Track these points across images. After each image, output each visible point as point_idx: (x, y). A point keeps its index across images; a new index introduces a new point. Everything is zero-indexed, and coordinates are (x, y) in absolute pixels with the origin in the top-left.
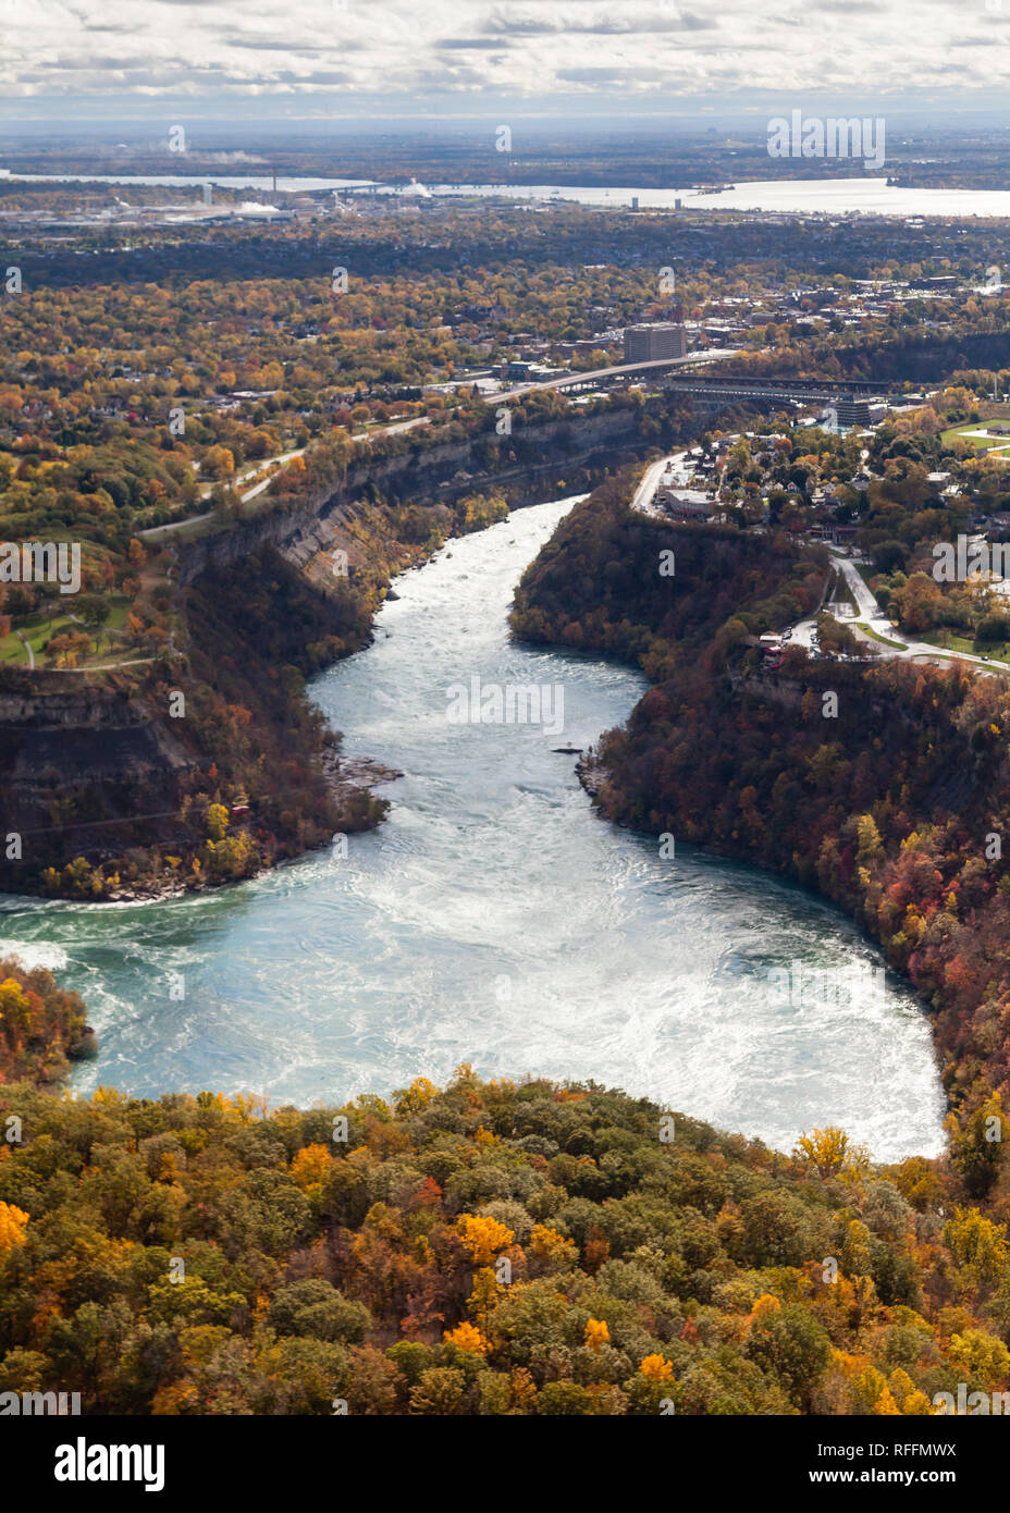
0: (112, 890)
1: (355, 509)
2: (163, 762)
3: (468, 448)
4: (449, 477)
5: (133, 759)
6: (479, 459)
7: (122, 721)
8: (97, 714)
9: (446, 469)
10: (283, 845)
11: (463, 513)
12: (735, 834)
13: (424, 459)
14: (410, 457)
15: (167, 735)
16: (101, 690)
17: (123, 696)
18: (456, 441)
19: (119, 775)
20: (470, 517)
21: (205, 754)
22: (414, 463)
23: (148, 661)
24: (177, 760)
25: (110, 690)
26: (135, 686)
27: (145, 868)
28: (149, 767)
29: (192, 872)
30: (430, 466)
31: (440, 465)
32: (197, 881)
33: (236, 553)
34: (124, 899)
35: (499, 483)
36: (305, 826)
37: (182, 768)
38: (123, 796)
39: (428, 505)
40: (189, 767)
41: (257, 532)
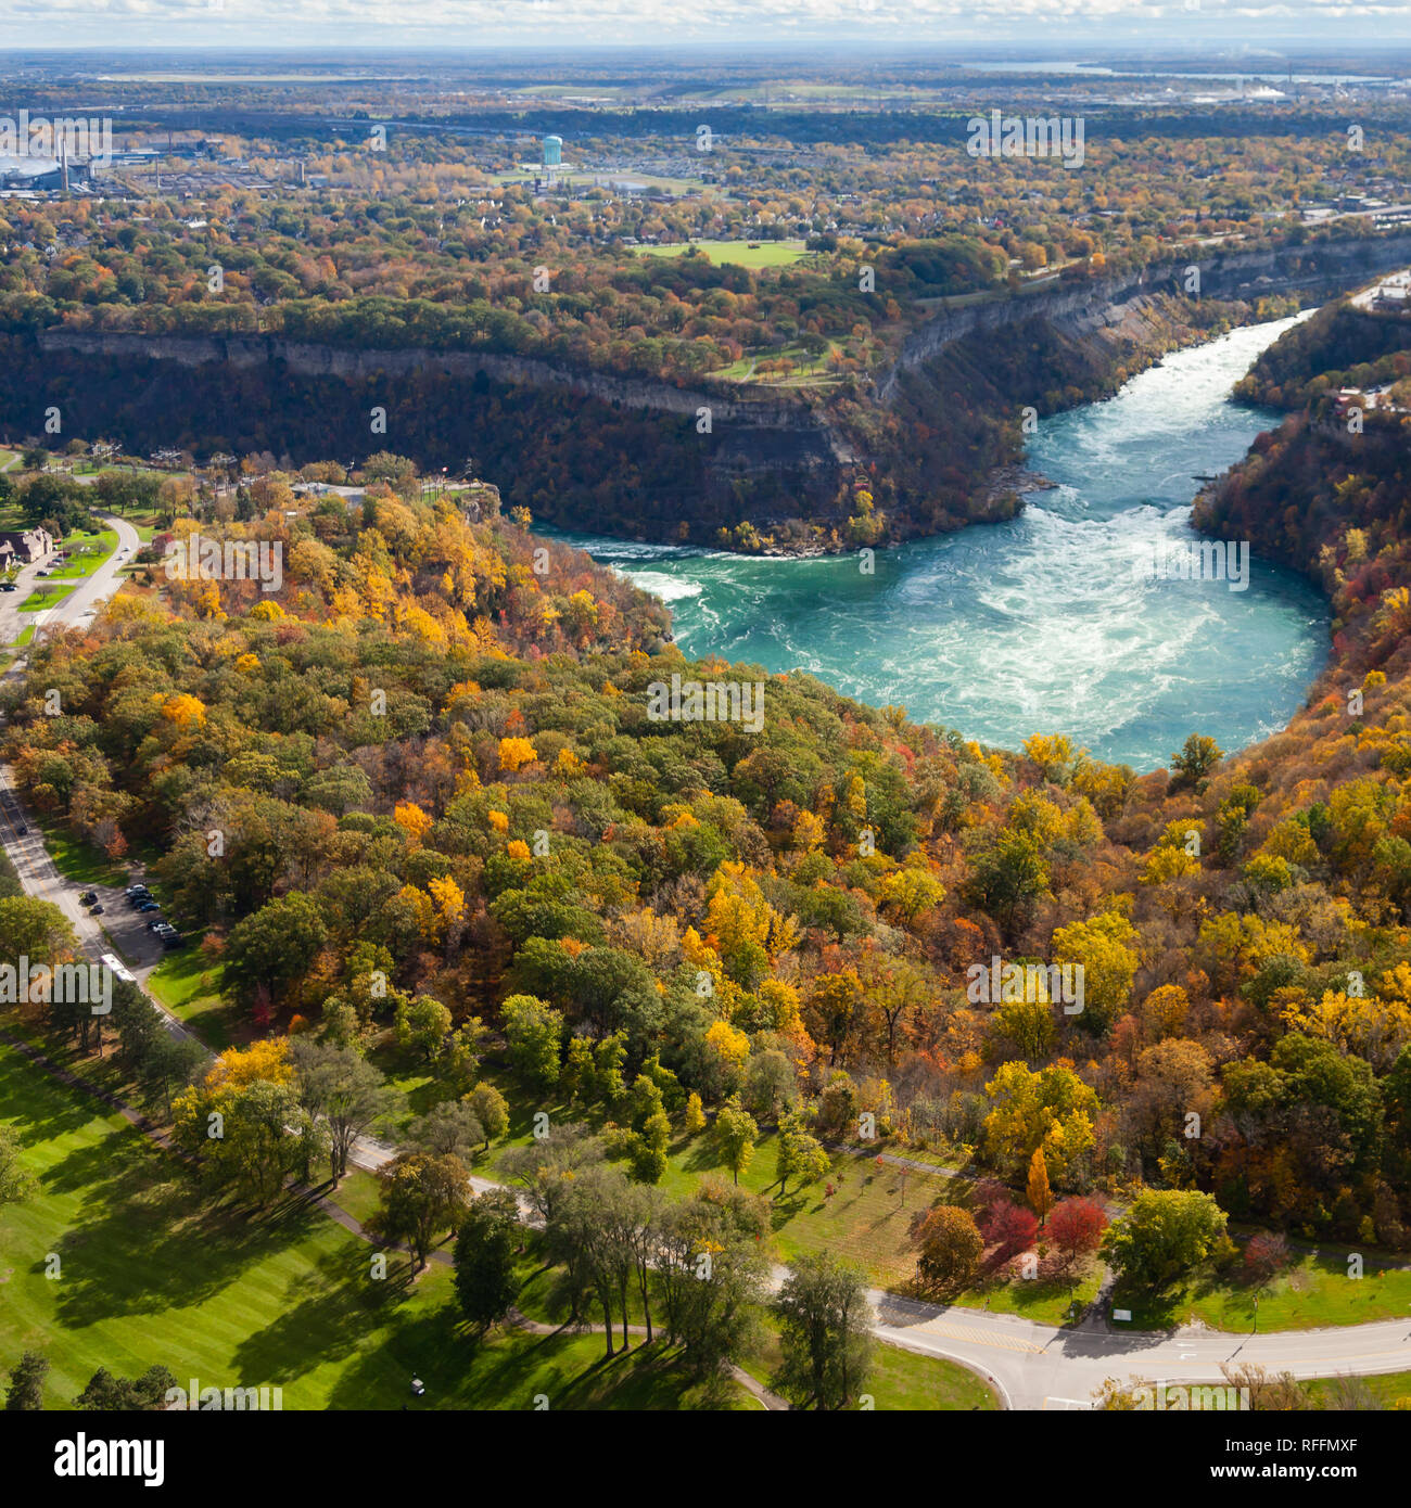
0: (767, 548)
1: (1155, 299)
2: (832, 458)
3: (1271, 258)
4: (1251, 279)
5: (808, 454)
6: (1282, 266)
7: (803, 425)
8: (784, 419)
9: (1250, 274)
10: (917, 526)
11: (1256, 308)
12: (1277, 543)
13: (1227, 265)
14: (1215, 262)
15: (840, 439)
16: (790, 402)
17: (808, 407)
18: (1259, 251)
19: (795, 465)
20: (1261, 311)
21: (870, 455)
22: (1218, 266)
23: (839, 383)
24: (844, 456)
25: (798, 402)
26: (818, 399)
27: (796, 534)
28: (819, 461)
29: (831, 539)
30: (1233, 270)
31: (1244, 270)
32: (835, 546)
33: (1006, 320)
34: (774, 554)
35: (1297, 287)
36: (940, 514)
37: (846, 464)
38: (795, 480)
39: (1227, 301)
40: (854, 464)
41: (1029, 305)
